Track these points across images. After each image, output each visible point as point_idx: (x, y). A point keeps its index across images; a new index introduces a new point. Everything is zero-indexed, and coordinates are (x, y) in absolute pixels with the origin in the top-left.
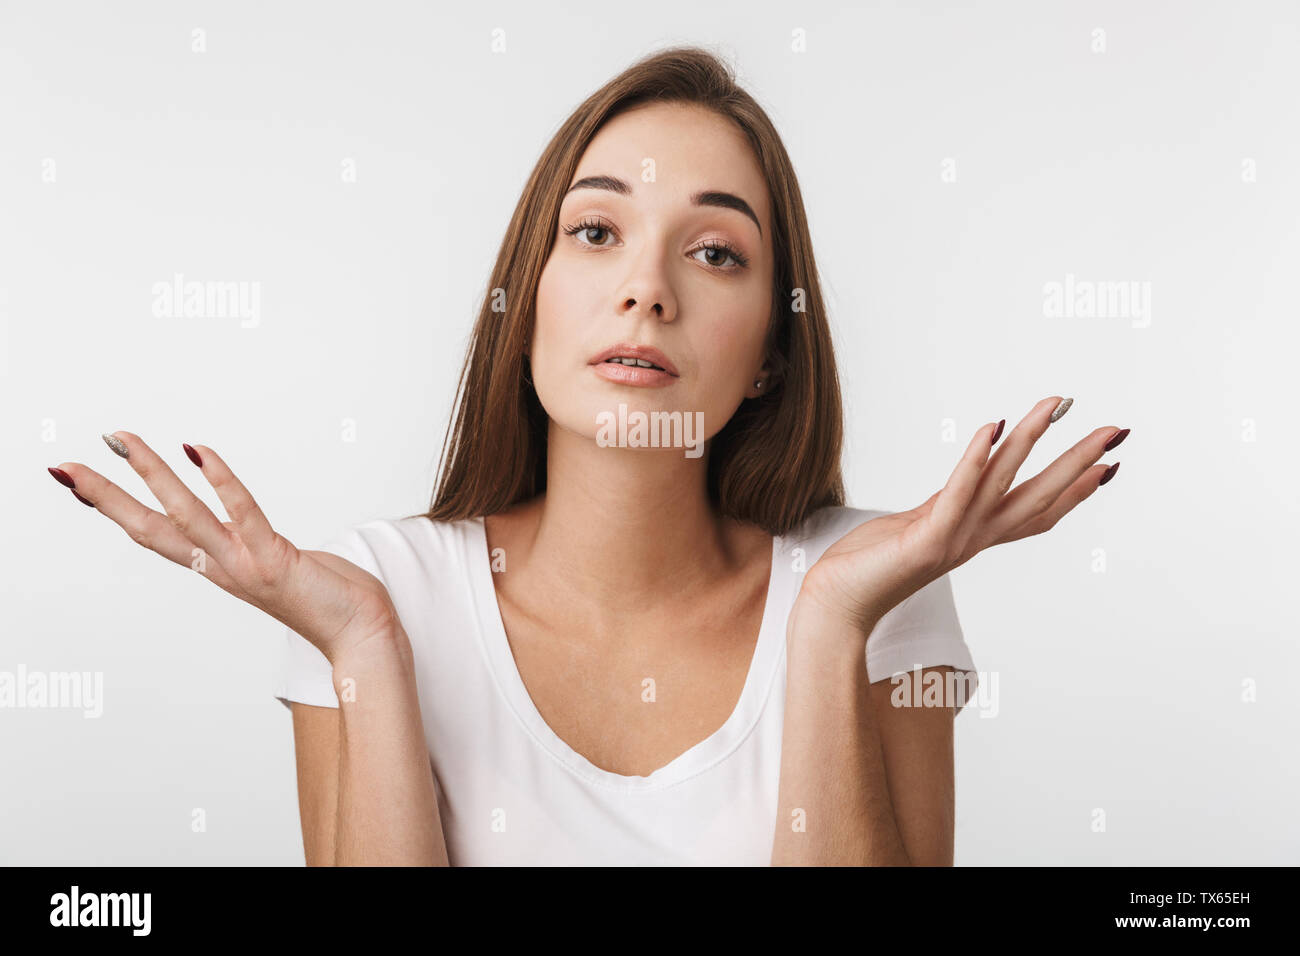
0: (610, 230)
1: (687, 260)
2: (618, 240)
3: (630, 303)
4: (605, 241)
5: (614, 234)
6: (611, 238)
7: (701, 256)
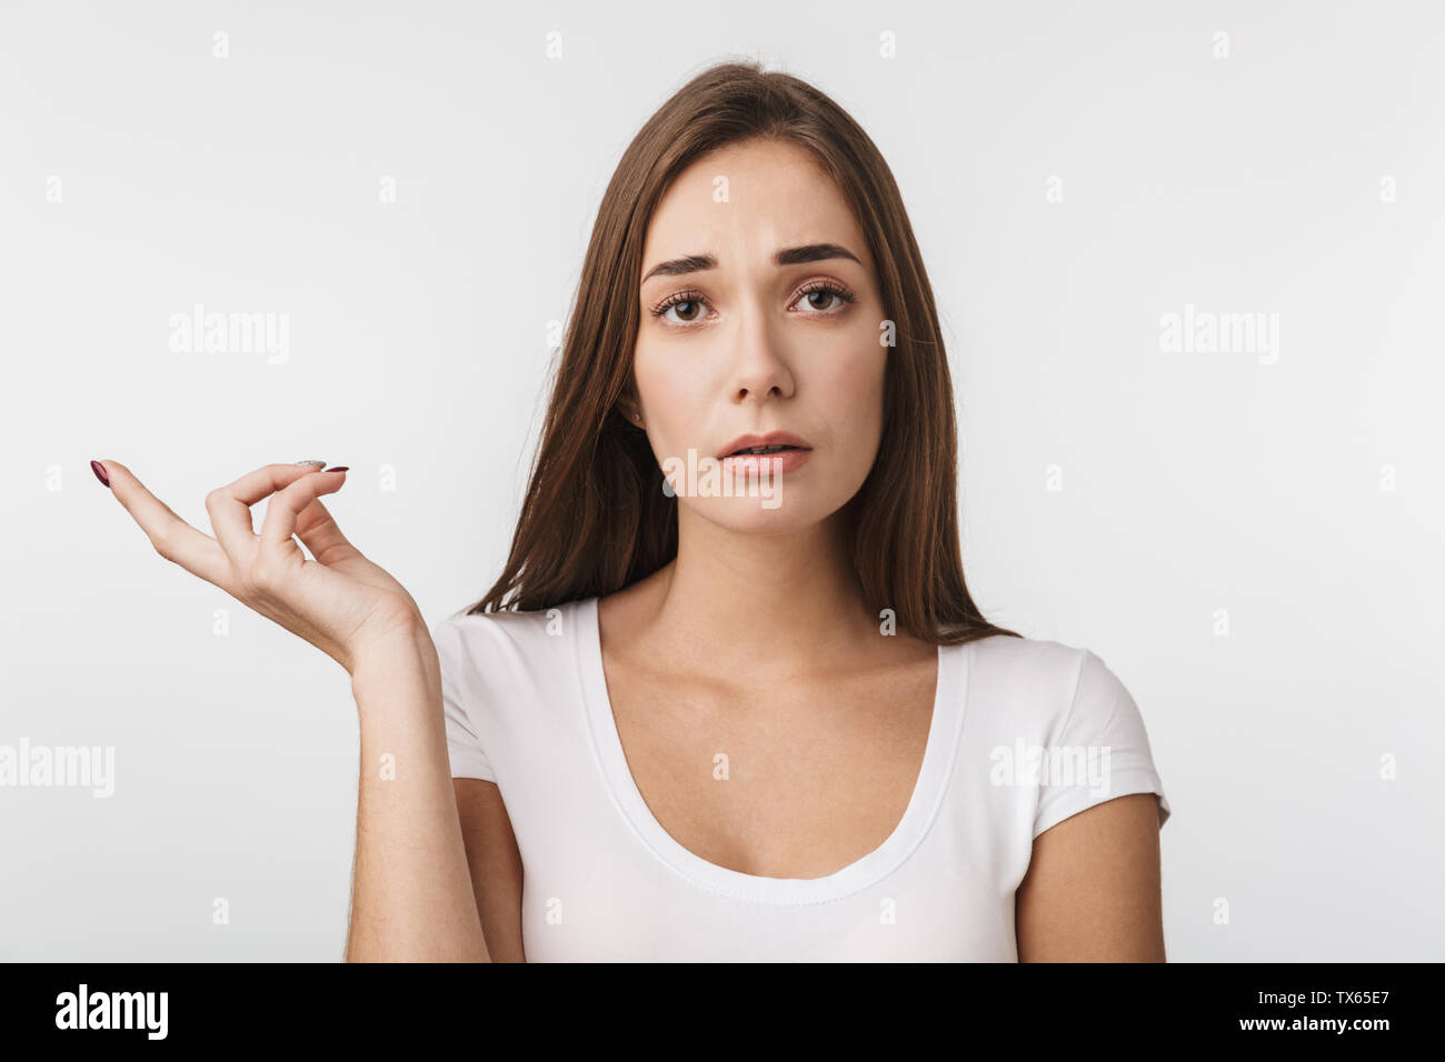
0: (701, 301)
1: (792, 315)
2: (711, 310)
3: (743, 393)
4: (697, 314)
5: (706, 304)
6: (703, 310)
7: (805, 304)
